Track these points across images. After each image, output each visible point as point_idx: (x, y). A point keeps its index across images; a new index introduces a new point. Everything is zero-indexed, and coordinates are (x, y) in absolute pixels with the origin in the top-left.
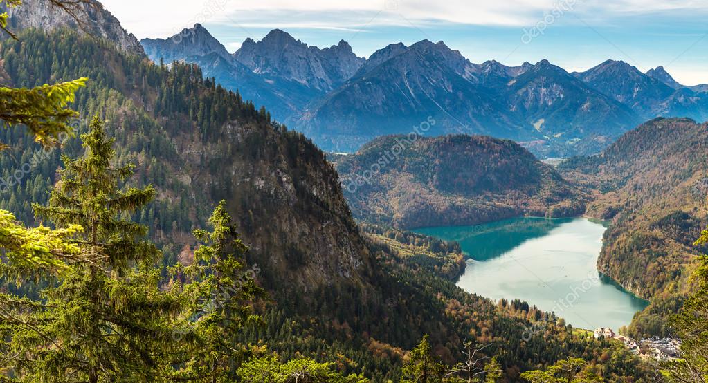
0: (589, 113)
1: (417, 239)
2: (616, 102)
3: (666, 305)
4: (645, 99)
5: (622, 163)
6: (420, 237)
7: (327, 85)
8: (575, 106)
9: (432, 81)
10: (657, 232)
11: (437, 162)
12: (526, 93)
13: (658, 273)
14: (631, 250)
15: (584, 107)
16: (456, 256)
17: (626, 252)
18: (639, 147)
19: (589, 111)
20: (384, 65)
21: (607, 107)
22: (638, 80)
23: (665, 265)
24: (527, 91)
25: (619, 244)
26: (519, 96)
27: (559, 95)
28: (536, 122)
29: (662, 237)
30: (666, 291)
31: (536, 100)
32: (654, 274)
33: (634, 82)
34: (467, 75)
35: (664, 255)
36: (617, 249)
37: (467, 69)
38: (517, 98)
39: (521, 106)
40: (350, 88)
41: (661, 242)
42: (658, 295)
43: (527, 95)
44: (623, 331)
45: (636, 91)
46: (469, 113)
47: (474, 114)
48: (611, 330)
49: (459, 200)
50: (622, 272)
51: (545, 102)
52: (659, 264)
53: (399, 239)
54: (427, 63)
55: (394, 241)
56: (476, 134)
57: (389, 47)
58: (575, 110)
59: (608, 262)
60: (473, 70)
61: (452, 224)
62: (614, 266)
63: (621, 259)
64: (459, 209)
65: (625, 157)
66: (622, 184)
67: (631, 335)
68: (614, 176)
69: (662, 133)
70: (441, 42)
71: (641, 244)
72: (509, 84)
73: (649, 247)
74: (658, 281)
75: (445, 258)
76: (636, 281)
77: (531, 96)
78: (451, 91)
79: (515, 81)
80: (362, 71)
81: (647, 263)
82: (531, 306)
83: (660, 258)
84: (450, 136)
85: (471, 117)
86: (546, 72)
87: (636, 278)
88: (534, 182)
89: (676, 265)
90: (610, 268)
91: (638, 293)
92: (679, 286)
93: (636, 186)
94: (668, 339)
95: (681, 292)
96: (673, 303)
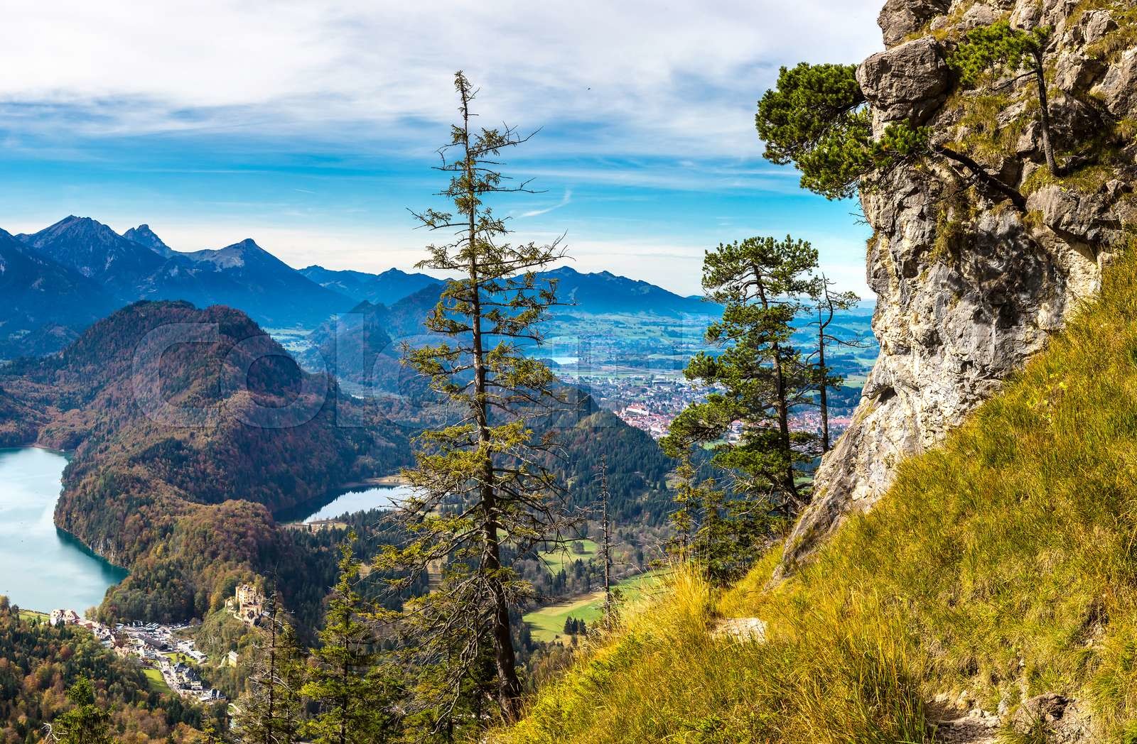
0: (41, 293)
2: (81, 277)
3: (153, 576)
4: (123, 273)
5: (89, 368)
8: (23, 284)
10: (140, 470)
13: (141, 529)
14: (102, 496)
15: (35, 284)
17: (94, 498)
18: (113, 345)
19: (42, 290)
21: (67, 284)
22: (113, 243)
23: (151, 518)
25: (84, 487)
29: (146, 477)
30: (152, 556)
32: (135, 531)
33: (106, 248)
35: (150, 503)
36: (83, 495)
41: (144, 484)
42: (141, 561)
44: (91, 613)
45: (110, 260)
48: (74, 613)
50: (90, 528)
52: (143, 516)
58: (22, 289)
59: (69, 513)
62: (78, 519)
63: (88, 510)
65: (94, 358)
66: (90, 397)
67: (102, 620)
68: (77, 387)
69: (146, 323)
71: (116, 487)
73: (128, 492)
74: (141, 542)
76: (109, 541)
81: (125, 515)
83: (144, 507)
87: (110, 536)
89: (167, 517)
90: (72, 523)
91: (112, 558)
92: (170, 548)
93: (109, 400)
94: (155, 625)
95: (173, 557)
96: (162, 572)
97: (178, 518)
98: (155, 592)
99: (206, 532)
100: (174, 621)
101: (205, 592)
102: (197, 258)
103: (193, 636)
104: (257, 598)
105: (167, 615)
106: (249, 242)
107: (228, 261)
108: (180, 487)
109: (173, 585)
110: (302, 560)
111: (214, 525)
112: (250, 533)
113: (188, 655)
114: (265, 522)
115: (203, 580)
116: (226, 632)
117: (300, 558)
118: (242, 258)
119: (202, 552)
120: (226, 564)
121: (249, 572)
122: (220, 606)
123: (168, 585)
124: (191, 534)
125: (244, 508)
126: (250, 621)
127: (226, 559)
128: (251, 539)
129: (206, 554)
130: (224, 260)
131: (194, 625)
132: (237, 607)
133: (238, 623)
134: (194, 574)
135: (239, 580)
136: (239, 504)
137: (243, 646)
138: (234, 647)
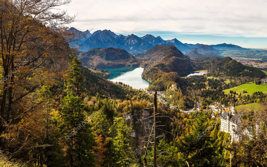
0: (143, 46)
2: (149, 43)
3: (157, 83)
4: (156, 43)
5: (149, 55)
6: (99, 69)
8: (140, 44)
9: (107, 38)
10: (156, 68)
11: (105, 53)
12: (129, 41)
13: (156, 76)
14: (149, 72)
15: (142, 44)
18: (153, 51)
20: (96, 35)
21: (147, 44)
22: (154, 39)
23: (157, 74)
26: (127, 42)
27: (136, 42)
28: (131, 47)
30: (157, 80)
31: (131, 43)
34: (115, 37)
35: (157, 72)
37: (115, 36)
39: (127, 44)
40: (88, 40)
41: (157, 70)
42: (155, 81)
43: (129, 42)
44: (146, 89)
45: (154, 41)
47: (116, 46)
48: (143, 89)
49: (110, 62)
50: (147, 77)
51: (133, 44)
53: (94, 69)
54: (106, 34)
57: (97, 31)
58: (140, 45)
60: (117, 36)
61: (108, 67)
63: (147, 74)
64: (110, 64)
65: (150, 53)
66: (149, 59)
67: (148, 90)
68: (147, 58)
69: (159, 48)
70: (109, 30)
71: (152, 70)
72: (125, 39)
73: (154, 71)
74: (156, 78)
75: (104, 73)
76: (150, 79)
78: (111, 40)
80: (91, 36)
81: (153, 74)
82: (123, 83)
84: (109, 48)
86: (133, 37)
88: (128, 58)
89: (160, 74)
90: (144, 76)
91: (151, 81)
92: (161, 79)
93: (152, 59)
95: (161, 81)
96: (159, 83)
97: (162, 75)
98: (157, 86)
100: (161, 91)
101: (166, 86)
102: (167, 41)
104: (175, 86)
105: (159, 90)
106: (176, 39)
107: (172, 42)
108: (163, 71)
109: (161, 85)
110: (183, 82)
111: (168, 75)
112: (174, 76)
113: (163, 96)
114: (177, 75)
115: (166, 84)
116: (170, 92)
118: (174, 41)
119: (166, 80)
121: (174, 82)
122: (169, 88)
124: (164, 77)
126: (174, 90)
127: (170, 81)
128: (174, 77)
131: (164, 92)
132: (172, 88)
133: (172, 90)
134: (165, 83)
135: (172, 84)
136: (173, 72)
137: (173, 94)
138: (171, 94)
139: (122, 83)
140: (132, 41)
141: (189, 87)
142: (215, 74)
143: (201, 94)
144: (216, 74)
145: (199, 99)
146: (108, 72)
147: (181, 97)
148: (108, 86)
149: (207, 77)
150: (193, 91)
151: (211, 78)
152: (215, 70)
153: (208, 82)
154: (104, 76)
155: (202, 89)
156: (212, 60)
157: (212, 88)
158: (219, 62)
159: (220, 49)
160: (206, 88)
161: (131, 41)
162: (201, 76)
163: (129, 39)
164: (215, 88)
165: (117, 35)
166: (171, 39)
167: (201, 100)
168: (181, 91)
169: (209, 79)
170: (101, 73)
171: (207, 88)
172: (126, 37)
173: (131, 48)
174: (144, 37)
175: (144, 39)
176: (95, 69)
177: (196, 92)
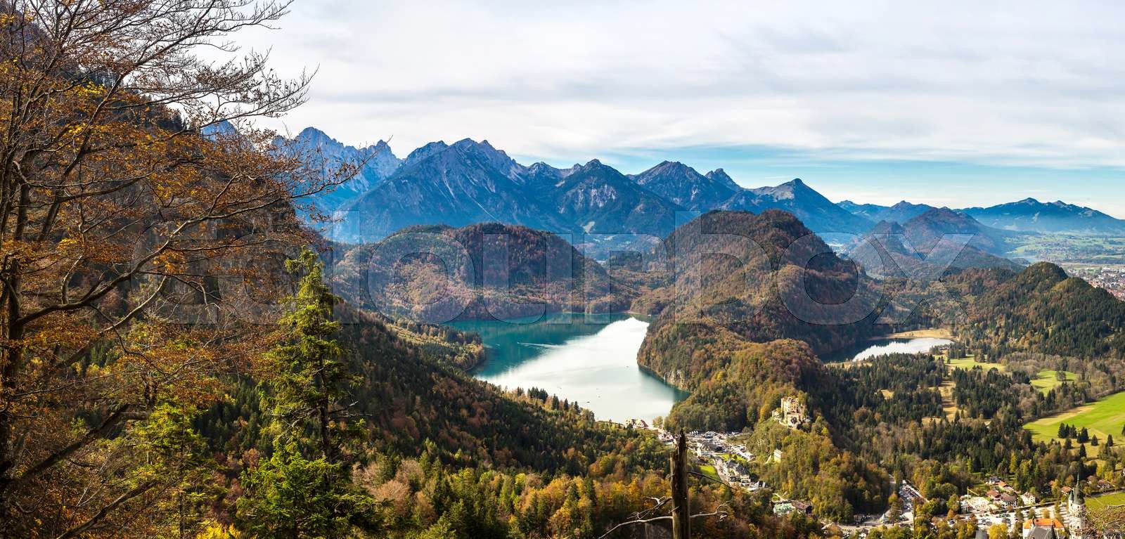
0: (642, 215)
1: (432, 329)
2: (673, 204)
3: (712, 394)
4: (704, 202)
6: (436, 327)
7: (364, 186)
8: (629, 208)
9: (473, 180)
10: (708, 320)
12: (576, 194)
13: (705, 362)
14: (675, 338)
15: (638, 208)
16: (475, 347)
17: (669, 340)
19: (643, 213)
20: (422, 163)
21: (662, 209)
22: (697, 181)
23: (713, 352)
24: (577, 192)
25: (662, 332)
26: (568, 197)
27: (611, 196)
28: (586, 224)
29: (711, 325)
30: (713, 380)
31: (587, 201)
32: (700, 362)
33: (691, 184)
34: (513, 174)
35: (713, 342)
36: (660, 338)
37: (513, 170)
38: (566, 200)
39: (570, 207)
40: (385, 186)
41: (710, 330)
42: (704, 384)
43: (577, 196)
44: (658, 422)
45: (694, 193)
46: (514, 214)
47: (518, 215)
48: (643, 422)
50: (665, 363)
51: (596, 205)
52: (707, 351)
53: (411, 328)
54: (469, 162)
55: (406, 331)
56: (510, 224)
57: (429, 145)
58: (628, 212)
59: (648, 353)
60: (519, 171)
62: (655, 357)
63: (664, 349)
67: (668, 428)
70: (485, 142)
71: (686, 331)
72: (557, 185)
73: (696, 335)
74: (704, 370)
75: (460, 348)
76: (679, 372)
77: (581, 198)
78: (494, 191)
79: (564, 182)
80: (400, 170)
81: (693, 351)
82: (550, 394)
83: (708, 345)
84: (481, 225)
85: (515, 218)
86: (598, 173)
87: (679, 367)
89: (727, 352)
90: (651, 360)
91: (681, 385)
92: (728, 374)
94: (713, 433)
95: (730, 381)
96: (720, 391)
97: (737, 353)
98: (713, 406)
99: (757, 360)
100: (729, 430)
101: (756, 406)
102: (758, 193)
103: (745, 441)
104: (799, 408)
105: (723, 425)
106: (798, 181)
107: (782, 195)
108: (740, 333)
109: (728, 400)
110: (837, 386)
111: (764, 354)
112: (794, 360)
113: (740, 456)
114: (807, 355)
115: (755, 397)
116: (772, 434)
117: (835, 385)
118: (792, 192)
119: (754, 376)
120: (774, 385)
121: (793, 389)
122: (768, 416)
123: (724, 401)
124: (745, 362)
125: (789, 344)
126: (793, 425)
127: (774, 380)
128: (794, 365)
129: (757, 377)
130: (779, 193)
131: (746, 432)
132: (782, 415)
133: (783, 428)
134: (748, 393)
135: (784, 395)
136: (786, 341)
137: (787, 445)
138: (779, 446)
139: (543, 395)
140: (594, 192)
141: (863, 409)
142: (985, 349)
143: (921, 442)
144: (993, 345)
145: (911, 469)
146: (479, 342)
147: (827, 460)
148: (480, 410)
149: (949, 362)
150: (885, 432)
151: (967, 364)
152: (985, 327)
153: (953, 385)
154: (459, 359)
155: (926, 421)
156: (973, 279)
157: (974, 415)
158: (1005, 289)
159: (1008, 228)
160: (946, 413)
161: (586, 193)
162: (923, 356)
163: (578, 182)
164: (988, 415)
165: (523, 167)
166: (774, 184)
167: (923, 472)
168: (825, 430)
169: (957, 369)
170: (446, 344)
171: (952, 412)
172: (566, 175)
173: (587, 228)
174: (648, 173)
175: (648, 184)
176: (419, 325)
177: (897, 435)
